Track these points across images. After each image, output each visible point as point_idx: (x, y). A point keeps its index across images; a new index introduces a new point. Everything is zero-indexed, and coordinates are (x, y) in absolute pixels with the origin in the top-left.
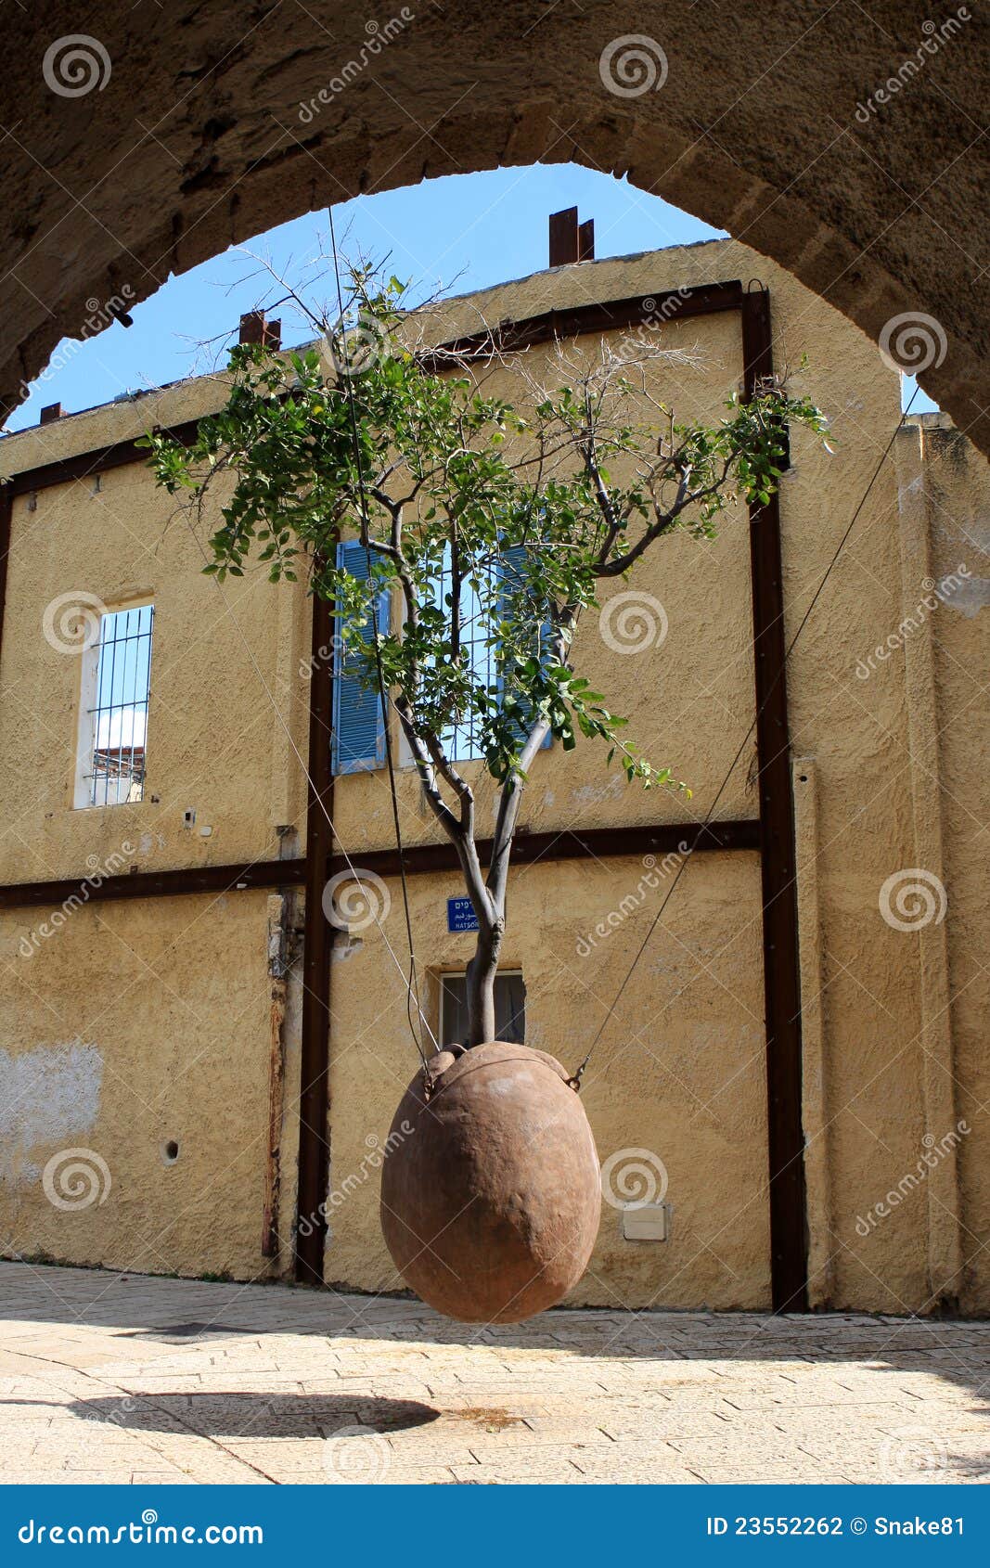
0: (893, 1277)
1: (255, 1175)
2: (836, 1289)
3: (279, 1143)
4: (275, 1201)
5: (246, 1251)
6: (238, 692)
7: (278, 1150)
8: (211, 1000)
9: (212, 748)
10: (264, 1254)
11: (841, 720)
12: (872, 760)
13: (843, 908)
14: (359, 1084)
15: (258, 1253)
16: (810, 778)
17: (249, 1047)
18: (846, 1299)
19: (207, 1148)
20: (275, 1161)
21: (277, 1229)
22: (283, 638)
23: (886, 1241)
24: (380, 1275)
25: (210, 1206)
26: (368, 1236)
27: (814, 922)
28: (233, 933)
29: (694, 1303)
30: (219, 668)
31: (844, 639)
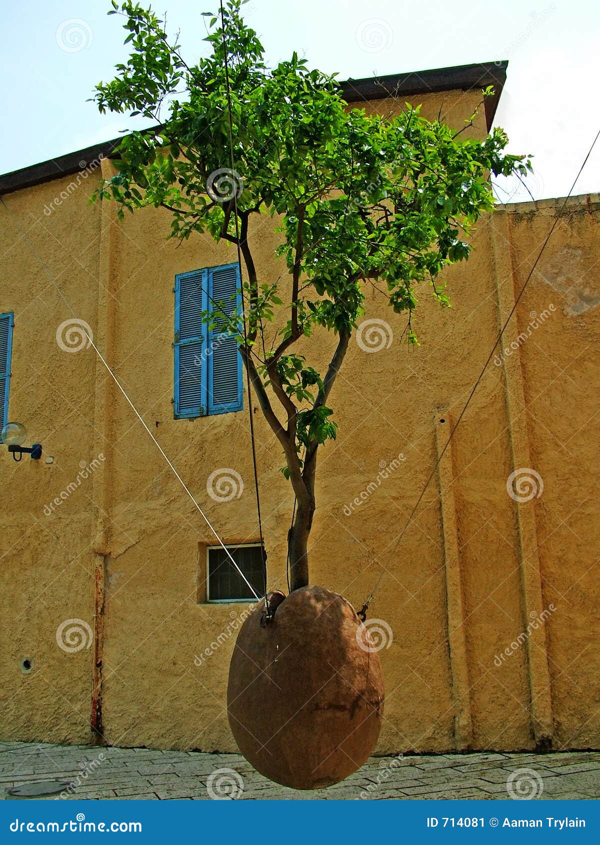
0: (510, 728)
1: (85, 678)
2: (474, 738)
3: (101, 658)
4: (99, 695)
5: (80, 728)
6: (70, 373)
7: (101, 661)
8: (53, 567)
9: (53, 408)
10: (93, 730)
11: (463, 386)
12: (483, 409)
13: (470, 500)
14: (154, 618)
15: (88, 730)
16: (447, 421)
17: (79, 597)
18: (481, 744)
19: (52, 662)
20: (99, 669)
21: (101, 713)
22: (101, 339)
23: (503, 705)
24: (172, 741)
25: (54, 700)
26: (163, 716)
27: (452, 509)
28: (67, 524)
29: (383, 750)
30: (58, 358)
31: (463, 337)
